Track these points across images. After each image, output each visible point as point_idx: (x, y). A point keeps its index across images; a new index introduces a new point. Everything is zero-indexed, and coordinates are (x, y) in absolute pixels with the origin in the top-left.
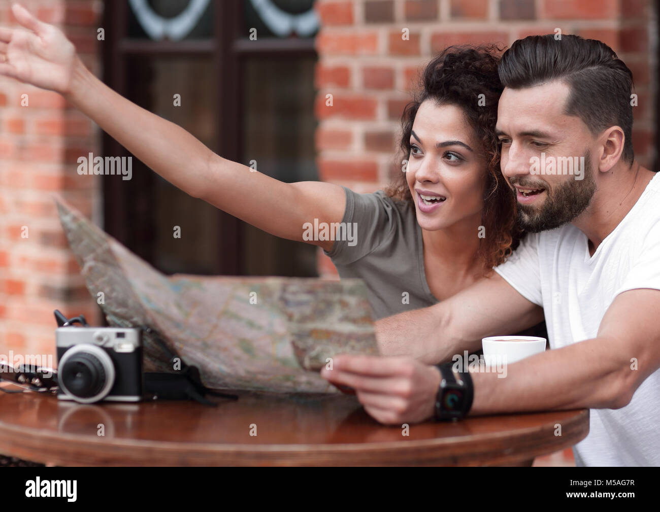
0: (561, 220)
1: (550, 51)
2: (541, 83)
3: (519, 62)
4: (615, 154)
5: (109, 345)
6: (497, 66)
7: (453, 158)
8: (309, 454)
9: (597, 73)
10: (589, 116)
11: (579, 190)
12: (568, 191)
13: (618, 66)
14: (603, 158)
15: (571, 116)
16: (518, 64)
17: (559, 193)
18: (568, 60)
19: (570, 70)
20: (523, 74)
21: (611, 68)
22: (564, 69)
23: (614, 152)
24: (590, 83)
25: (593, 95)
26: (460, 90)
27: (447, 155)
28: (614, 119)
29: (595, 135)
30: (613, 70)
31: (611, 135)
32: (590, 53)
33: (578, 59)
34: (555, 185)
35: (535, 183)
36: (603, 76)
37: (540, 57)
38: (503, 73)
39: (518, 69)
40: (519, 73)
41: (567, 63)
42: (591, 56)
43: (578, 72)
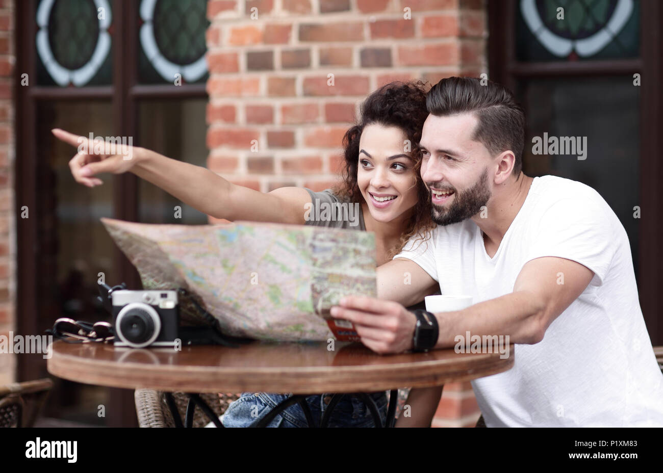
0: (462, 217)
1: (466, 90)
2: (457, 114)
3: (442, 96)
4: (507, 171)
5: (155, 303)
6: (425, 98)
7: (399, 167)
8: (334, 373)
9: (499, 111)
10: (489, 143)
11: (478, 196)
12: (470, 196)
13: (516, 106)
14: (498, 174)
15: (476, 141)
16: (441, 98)
17: (463, 197)
18: (479, 99)
19: (479, 107)
20: (445, 106)
21: (510, 108)
22: (475, 106)
23: (506, 169)
24: (493, 118)
25: (494, 127)
26: (401, 114)
27: (393, 166)
28: (509, 146)
29: (493, 157)
30: (511, 109)
31: (505, 157)
32: (496, 94)
33: (487, 99)
34: (460, 190)
35: (446, 187)
36: (504, 114)
37: (458, 94)
38: (429, 103)
39: (440, 101)
40: (441, 104)
41: (478, 101)
42: (497, 97)
43: (485, 109)
